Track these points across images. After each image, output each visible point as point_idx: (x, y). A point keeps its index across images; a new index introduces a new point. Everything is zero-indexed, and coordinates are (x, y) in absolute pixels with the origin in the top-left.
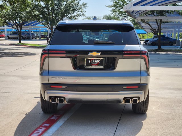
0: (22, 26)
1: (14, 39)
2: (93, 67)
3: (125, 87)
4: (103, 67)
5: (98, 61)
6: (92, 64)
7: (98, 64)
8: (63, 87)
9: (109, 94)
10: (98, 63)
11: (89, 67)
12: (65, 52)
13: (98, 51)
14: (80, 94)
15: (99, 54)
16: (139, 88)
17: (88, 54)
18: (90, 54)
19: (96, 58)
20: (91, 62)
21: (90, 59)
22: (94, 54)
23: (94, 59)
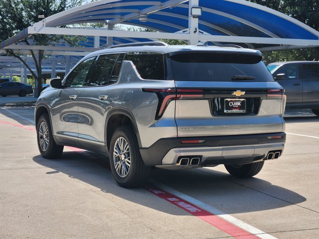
2: (235, 111)
3: (270, 138)
4: (245, 111)
5: (239, 104)
6: (232, 108)
7: (240, 108)
8: (200, 141)
9: (254, 148)
10: (239, 106)
11: (230, 111)
12: (202, 91)
13: (242, 90)
14: (222, 149)
15: (244, 93)
18: (234, 93)
19: (237, 100)
20: (231, 104)
21: (231, 101)
22: (238, 93)
23: (235, 101)
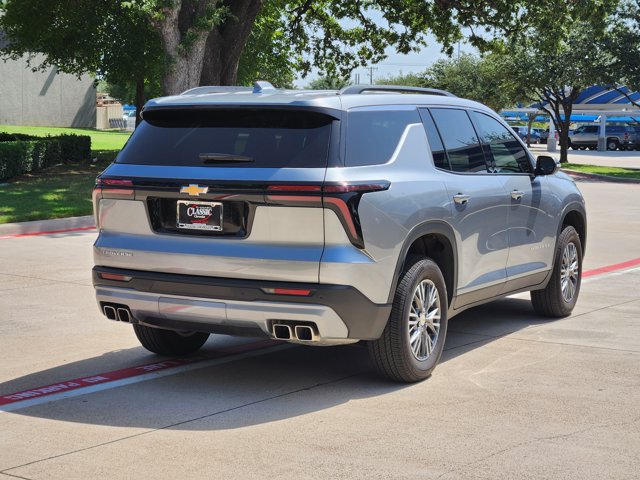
0: (574, 106)
1: (591, 149)
2: (196, 226)
3: (272, 291)
4: (219, 229)
5: (207, 212)
7: (208, 220)
8: (127, 278)
9: (226, 306)
10: (206, 216)
11: (187, 226)
12: (130, 183)
13: (201, 183)
14: (159, 300)
15: (205, 190)
16: (310, 295)
17: (178, 191)
18: (184, 190)
19: (203, 203)
20: (191, 212)
21: (191, 206)
22: (194, 190)
23: (199, 206)
